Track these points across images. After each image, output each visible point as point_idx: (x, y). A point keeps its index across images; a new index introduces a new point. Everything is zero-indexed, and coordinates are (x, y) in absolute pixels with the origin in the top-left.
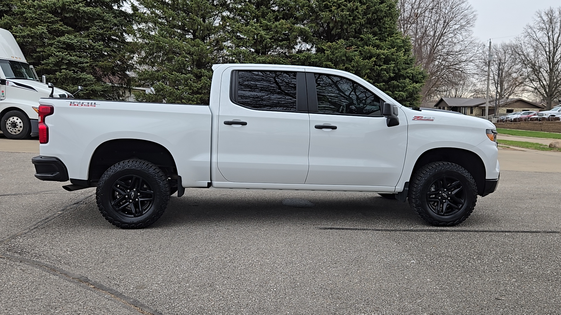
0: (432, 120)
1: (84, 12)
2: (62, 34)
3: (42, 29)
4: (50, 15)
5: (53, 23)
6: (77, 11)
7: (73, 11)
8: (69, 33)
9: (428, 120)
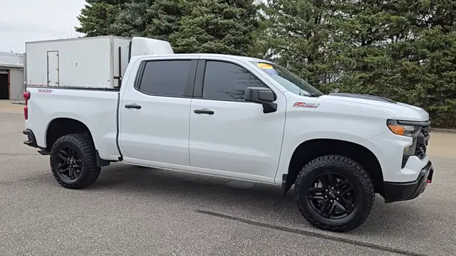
0: (316, 107)
1: (221, 23)
2: (206, 41)
3: (193, 39)
4: (198, 28)
5: (201, 34)
6: (216, 24)
7: (214, 24)
8: (211, 40)
9: (310, 106)
